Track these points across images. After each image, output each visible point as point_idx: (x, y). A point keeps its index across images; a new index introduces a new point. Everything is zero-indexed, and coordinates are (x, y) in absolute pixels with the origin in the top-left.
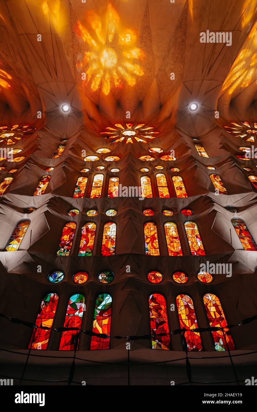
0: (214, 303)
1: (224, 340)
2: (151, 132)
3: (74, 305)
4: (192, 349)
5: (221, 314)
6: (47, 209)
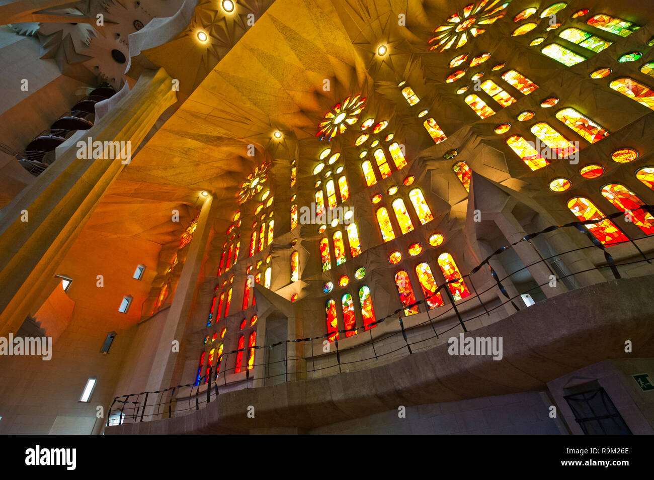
0: (447, 261)
1: (460, 291)
2: (358, 103)
3: (346, 304)
4: (435, 306)
5: (454, 269)
6: (302, 239)
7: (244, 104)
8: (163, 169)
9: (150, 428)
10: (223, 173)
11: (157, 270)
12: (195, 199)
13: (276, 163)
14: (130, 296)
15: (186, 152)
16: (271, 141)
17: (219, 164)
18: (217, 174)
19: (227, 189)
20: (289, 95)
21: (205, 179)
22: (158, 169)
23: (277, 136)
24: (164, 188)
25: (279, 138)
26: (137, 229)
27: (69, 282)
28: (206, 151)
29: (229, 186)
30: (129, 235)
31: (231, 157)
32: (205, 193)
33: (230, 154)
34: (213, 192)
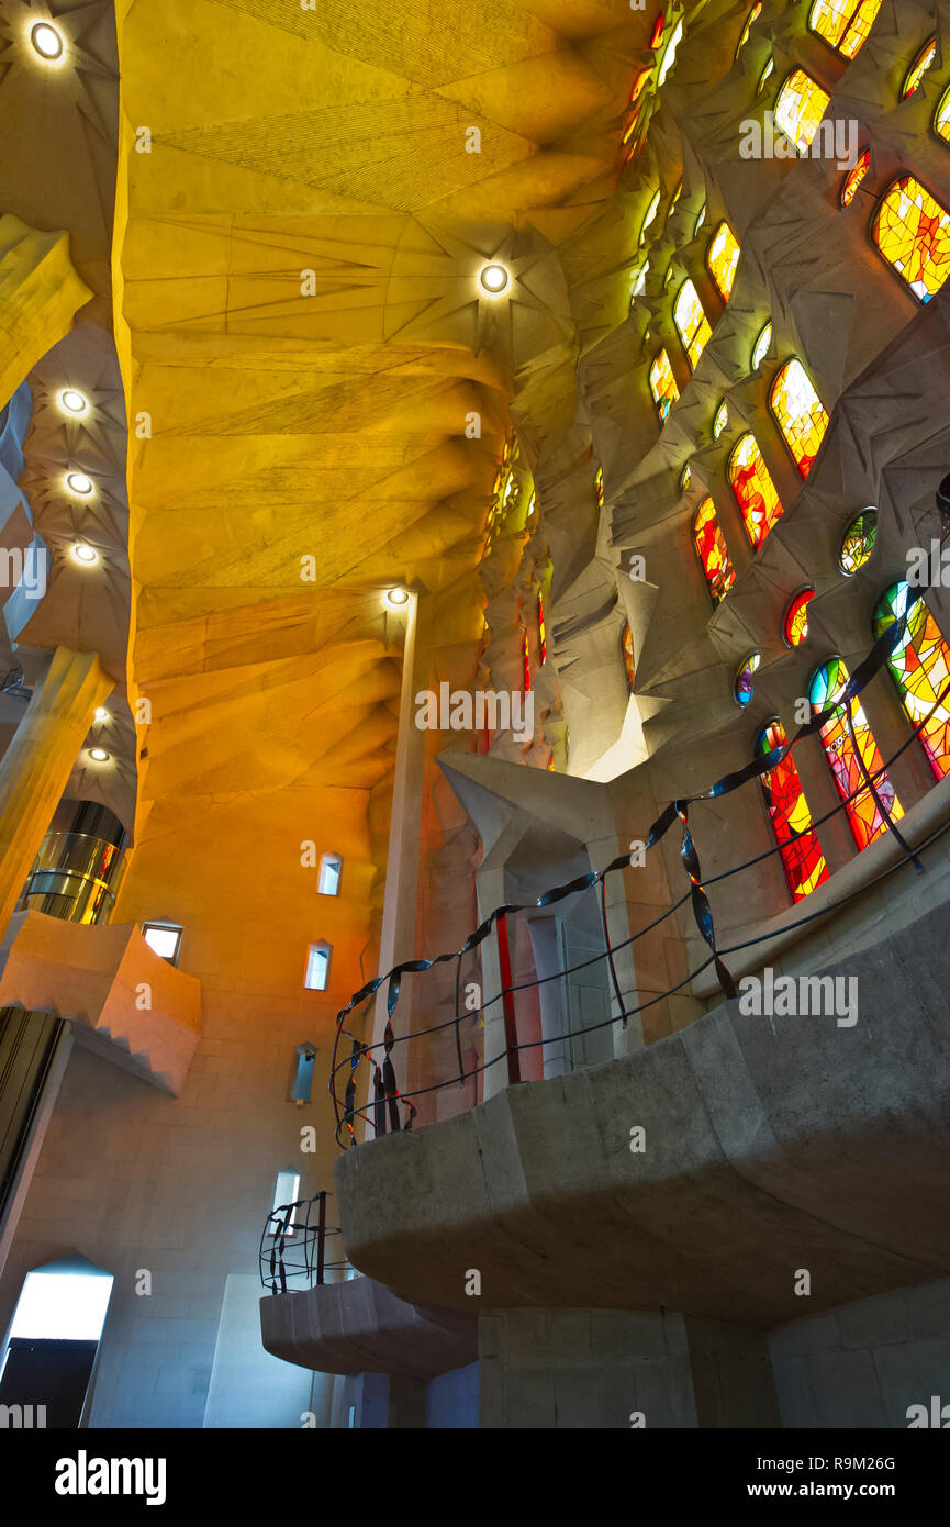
7: (302, 209)
8: (242, 559)
9: (342, 1306)
10: (421, 513)
11: (373, 862)
12: (380, 622)
13: (527, 379)
14: (322, 943)
15: (273, 481)
16: (480, 311)
17: (394, 487)
18: (405, 522)
19: (450, 552)
20: (458, 102)
21: (372, 551)
22: (228, 564)
23: (493, 282)
24: (273, 614)
25: (504, 286)
26: (290, 765)
27: (176, 934)
28: (330, 459)
29: (451, 541)
30: (281, 786)
31: (423, 451)
32: (399, 593)
33: (413, 441)
34: (409, 579)
